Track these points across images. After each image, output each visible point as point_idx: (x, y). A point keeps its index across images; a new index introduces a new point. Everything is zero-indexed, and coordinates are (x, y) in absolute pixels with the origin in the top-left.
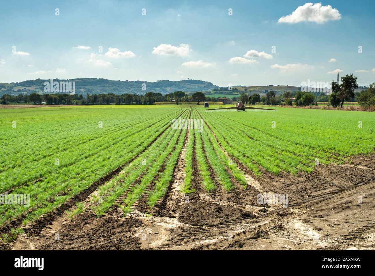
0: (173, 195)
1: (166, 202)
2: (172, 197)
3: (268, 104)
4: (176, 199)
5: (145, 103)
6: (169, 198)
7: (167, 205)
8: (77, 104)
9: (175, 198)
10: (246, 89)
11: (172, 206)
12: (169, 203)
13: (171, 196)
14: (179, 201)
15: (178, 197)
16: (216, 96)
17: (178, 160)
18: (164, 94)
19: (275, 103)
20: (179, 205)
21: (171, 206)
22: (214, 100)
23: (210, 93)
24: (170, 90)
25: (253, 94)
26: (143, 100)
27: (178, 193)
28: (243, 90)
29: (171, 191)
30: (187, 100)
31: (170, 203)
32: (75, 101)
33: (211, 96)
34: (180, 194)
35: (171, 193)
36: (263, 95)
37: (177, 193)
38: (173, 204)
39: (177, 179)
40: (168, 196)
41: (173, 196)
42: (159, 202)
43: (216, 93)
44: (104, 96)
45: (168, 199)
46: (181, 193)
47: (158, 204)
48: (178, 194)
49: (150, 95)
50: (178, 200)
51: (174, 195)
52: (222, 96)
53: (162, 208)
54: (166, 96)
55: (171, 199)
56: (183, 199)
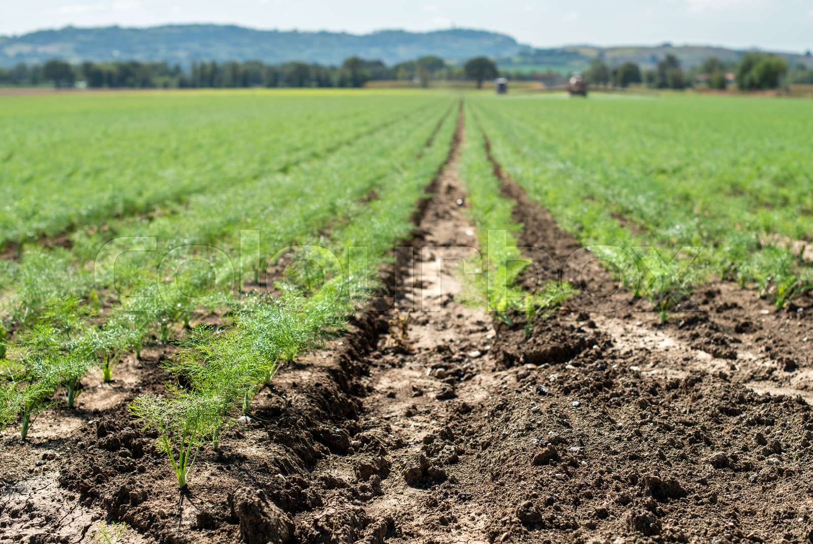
0: (416, 322)
1: (367, 374)
2: (412, 335)
3: (663, 86)
4: (440, 349)
5: (342, 84)
6: (390, 342)
7: (367, 401)
8: (166, 86)
9: (431, 345)
10: (602, 52)
11: (409, 415)
12: (384, 383)
13: (404, 328)
14: (459, 361)
15: (450, 335)
16: (526, 70)
17: (433, 187)
18: (390, 62)
19: (681, 85)
20: (466, 409)
21: (398, 409)
22: (521, 78)
23: (508, 62)
24: (406, 54)
25: (621, 63)
26: (335, 78)
27: (444, 312)
28: (593, 54)
29: (403, 297)
30: (451, 77)
31: (397, 385)
32: (160, 80)
33: (512, 70)
34: (460, 316)
35: (402, 309)
36: (646, 67)
37: (438, 312)
38: (419, 392)
39: (435, 245)
40: (385, 329)
41: (415, 332)
42: (305, 376)
43: (524, 63)
44: (234, 67)
45: (384, 352)
46: (466, 312)
47: (293, 396)
48: (448, 315)
49: (354, 64)
50: (448, 359)
51: (424, 323)
52: (541, 70)
53: (317, 436)
54: (397, 68)
55: (404, 350)
56: (483, 353)
